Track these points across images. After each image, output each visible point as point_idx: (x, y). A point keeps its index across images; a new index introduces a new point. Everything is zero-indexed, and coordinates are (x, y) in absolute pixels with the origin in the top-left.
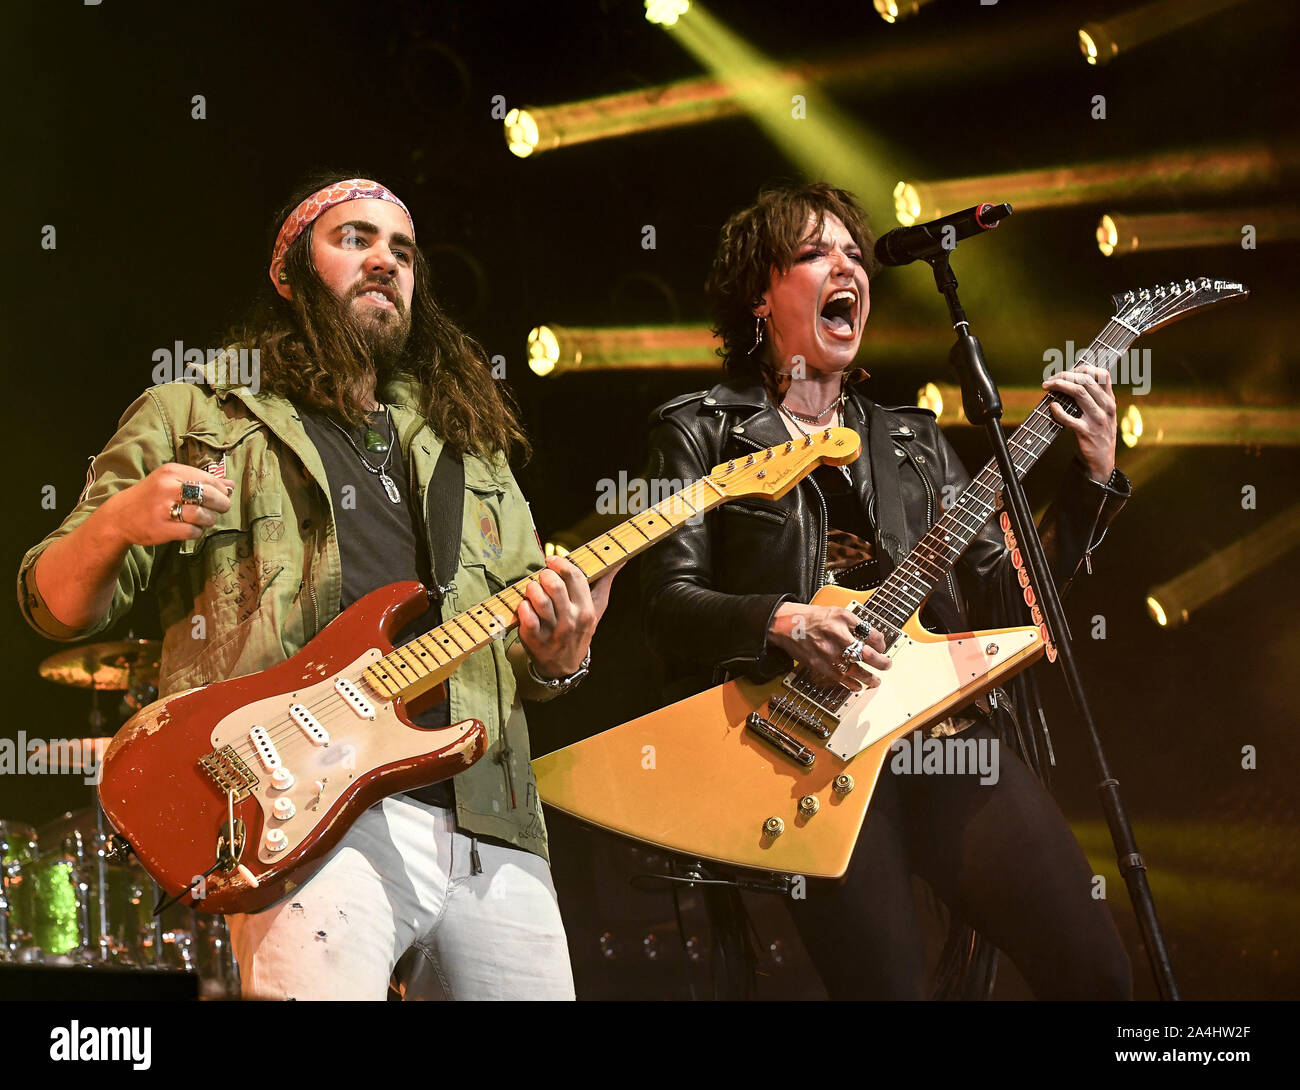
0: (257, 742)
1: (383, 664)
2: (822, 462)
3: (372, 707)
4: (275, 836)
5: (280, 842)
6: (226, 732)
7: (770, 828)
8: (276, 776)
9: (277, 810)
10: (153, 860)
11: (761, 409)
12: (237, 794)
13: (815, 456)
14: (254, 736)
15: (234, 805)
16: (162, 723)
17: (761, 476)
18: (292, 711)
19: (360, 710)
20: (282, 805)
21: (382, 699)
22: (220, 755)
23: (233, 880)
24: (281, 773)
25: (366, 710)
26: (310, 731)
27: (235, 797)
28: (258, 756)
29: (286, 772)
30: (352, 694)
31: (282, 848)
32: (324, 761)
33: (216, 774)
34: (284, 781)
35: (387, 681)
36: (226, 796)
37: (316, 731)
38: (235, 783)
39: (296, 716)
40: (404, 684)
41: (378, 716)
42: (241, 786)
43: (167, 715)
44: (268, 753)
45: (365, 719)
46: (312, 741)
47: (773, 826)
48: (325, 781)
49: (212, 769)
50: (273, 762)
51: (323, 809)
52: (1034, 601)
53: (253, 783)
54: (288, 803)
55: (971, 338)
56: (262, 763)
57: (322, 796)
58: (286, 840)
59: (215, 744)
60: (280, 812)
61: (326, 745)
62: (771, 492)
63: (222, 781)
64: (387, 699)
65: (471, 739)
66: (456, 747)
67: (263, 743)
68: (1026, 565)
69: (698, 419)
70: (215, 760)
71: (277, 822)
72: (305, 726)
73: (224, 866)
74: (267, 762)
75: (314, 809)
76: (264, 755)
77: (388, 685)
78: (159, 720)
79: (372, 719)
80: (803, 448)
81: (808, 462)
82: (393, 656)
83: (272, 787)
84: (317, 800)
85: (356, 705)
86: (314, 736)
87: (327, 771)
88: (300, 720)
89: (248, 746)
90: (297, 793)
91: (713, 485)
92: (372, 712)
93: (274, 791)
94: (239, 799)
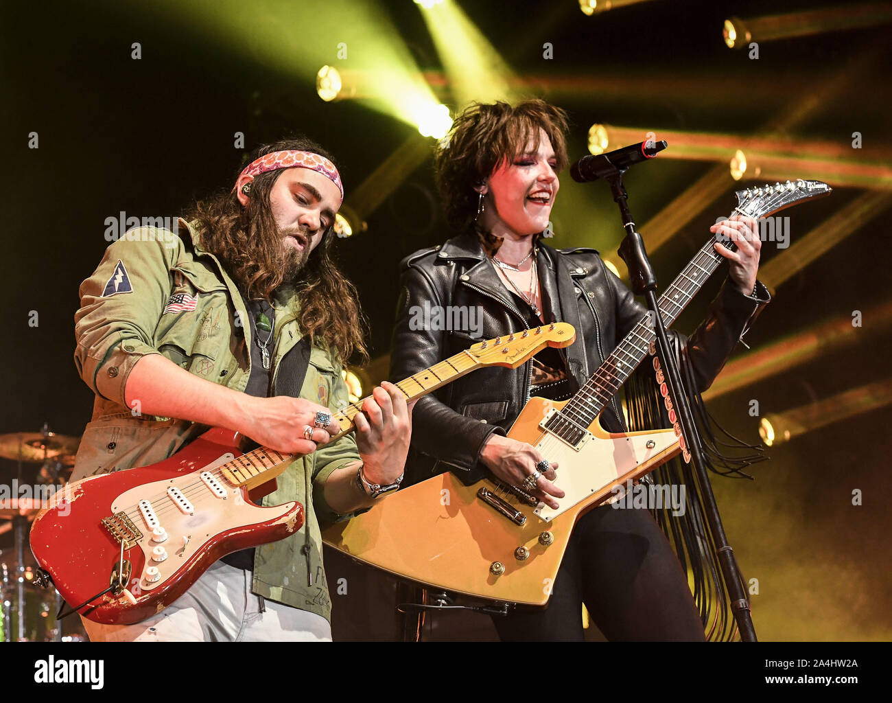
0: (144, 511)
1: (235, 463)
2: (548, 345)
3: (225, 490)
4: (152, 571)
5: (156, 576)
6: (123, 503)
7: (495, 570)
8: (155, 532)
9: (154, 555)
10: (65, 585)
11: (480, 261)
12: (127, 543)
13: (543, 340)
14: (142, 506)
15: (124, 550)
16: (78, 496)
17: (505, 352)
18: (169, 491)
19: (217, 493)
20: (159, 551)
21: (233, 486)
22: (117, 518)
23: (121, 600)
24: (158, 530)
25: (221, 492)
26: (181, 505)
27: (125, 546)
28: (144, 519)
29: (163, 530)
30: (211, 482)
31: (156, 580)
32: (190, 524)
33: (114, 530)
34: (161, 536)
35: (237, 473)
36: (120, 545)
37: (185, 504)
38: (126, 536)
39: (172, 494)
40: (248, 476)
41: (229, 497)
42: (131, 538)
43: (82, 491)
44: (151, 517)
45: (220, 498)
46: (182, 511)
47: (497, 568)
48: (189, 537)
49: (111, 527)
50: (154, 524)
51: (187, 555)
52: (676, 420)
53: (139, 537)
54: (163, 550)
55: (636, 235)
56: (146, 524)
57: (186, 547)
58: (160, 574)
59: (113, 510)
60: (157, 556)
61: (191, 514)
62: (511, 363)
63: (117, 535)
64: (236, 486)
65: (294, 514)
66: (282, 518)
67: (148, 511)
68: (670, 394)
69: (435, 267)
70: (113, 521)
71: (154, 563)
72: (178, 501)
73: (114, 591)
74: (150, 523)
75: (181, 556)
76: (148, 519)
77: (238, 477)
78: (76, 494)
79: (225, 498)
80: (535, 334)
81: (538, 344)
82: (242, 458)
83: (152, 540)
84: (183, 549)
85: (214, 489)
86: (184, 508)
87: (191, 531)
88: (175, 498)
89: (137, 513)
90: (171, 544)
91: (471, 356)
92: (224, 494)
93: (153, 542)
94: (129, 547)
